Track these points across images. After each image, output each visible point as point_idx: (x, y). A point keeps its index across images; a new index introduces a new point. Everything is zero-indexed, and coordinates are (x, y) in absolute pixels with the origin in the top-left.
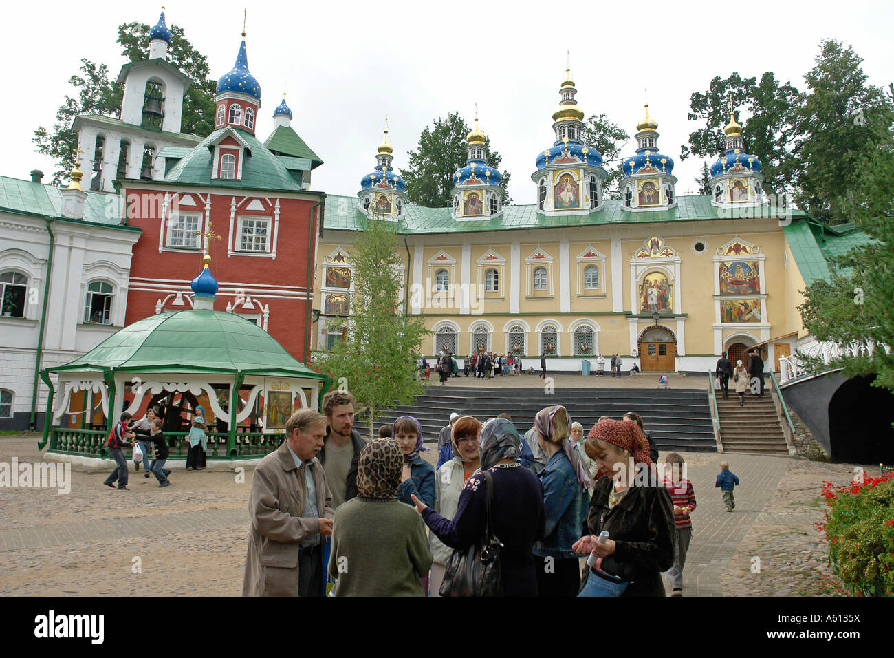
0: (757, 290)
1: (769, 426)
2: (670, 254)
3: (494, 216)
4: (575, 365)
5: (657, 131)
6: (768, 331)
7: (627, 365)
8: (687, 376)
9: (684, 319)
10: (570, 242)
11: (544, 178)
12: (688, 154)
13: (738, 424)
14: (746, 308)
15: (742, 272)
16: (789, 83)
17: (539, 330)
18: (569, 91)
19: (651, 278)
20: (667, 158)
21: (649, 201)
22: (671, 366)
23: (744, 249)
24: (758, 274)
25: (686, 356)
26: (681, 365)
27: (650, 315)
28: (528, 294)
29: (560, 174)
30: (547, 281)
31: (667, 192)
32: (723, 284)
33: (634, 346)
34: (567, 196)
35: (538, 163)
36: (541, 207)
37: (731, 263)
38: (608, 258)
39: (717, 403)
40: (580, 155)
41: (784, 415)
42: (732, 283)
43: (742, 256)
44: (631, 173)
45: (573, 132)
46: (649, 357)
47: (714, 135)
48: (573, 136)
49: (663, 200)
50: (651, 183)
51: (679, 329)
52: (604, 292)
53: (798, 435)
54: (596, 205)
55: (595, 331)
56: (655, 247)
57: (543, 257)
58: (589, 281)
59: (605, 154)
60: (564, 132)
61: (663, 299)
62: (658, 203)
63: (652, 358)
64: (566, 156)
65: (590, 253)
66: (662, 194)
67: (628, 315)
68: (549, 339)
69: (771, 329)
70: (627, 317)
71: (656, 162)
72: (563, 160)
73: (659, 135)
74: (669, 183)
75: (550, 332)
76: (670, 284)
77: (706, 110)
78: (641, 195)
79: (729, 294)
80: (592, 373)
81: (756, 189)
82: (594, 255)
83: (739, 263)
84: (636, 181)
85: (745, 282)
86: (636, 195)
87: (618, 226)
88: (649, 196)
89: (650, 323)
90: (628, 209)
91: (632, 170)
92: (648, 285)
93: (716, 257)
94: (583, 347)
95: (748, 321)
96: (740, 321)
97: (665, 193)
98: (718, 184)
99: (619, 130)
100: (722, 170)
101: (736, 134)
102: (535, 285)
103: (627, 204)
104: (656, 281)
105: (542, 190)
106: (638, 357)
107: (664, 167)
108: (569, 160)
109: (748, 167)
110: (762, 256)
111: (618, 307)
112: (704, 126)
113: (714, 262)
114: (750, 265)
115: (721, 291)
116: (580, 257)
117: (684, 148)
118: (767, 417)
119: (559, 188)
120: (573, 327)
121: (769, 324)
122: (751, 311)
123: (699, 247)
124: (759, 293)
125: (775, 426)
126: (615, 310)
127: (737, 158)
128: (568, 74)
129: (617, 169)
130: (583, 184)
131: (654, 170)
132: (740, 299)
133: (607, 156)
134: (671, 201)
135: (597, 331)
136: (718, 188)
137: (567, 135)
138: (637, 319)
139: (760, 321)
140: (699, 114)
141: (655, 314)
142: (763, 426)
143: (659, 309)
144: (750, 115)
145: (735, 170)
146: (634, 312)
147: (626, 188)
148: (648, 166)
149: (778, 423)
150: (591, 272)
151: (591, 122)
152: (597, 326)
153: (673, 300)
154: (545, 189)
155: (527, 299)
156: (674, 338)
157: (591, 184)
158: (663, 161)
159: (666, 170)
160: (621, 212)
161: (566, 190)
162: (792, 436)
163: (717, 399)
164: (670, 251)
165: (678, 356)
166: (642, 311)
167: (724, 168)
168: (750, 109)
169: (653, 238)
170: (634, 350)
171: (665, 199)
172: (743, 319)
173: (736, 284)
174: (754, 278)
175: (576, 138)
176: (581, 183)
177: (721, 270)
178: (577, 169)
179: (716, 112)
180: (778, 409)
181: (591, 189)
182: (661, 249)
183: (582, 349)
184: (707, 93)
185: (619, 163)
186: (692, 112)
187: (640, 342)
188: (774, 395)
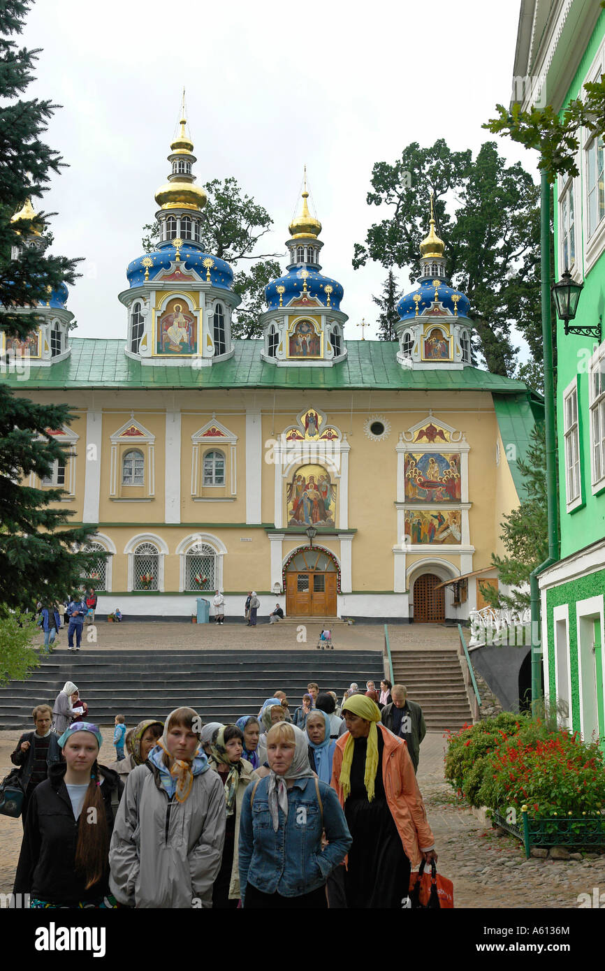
0: (457, 496)
1: (453, 697)
2: (335, 437)
3: (58, 359)
4: (187, 606)
5: (320, 238)
6: (470, 557)
7: (266, 607)
8: (354, 623)
9: (351, 537)
10: (181, 411)
11: (141, 301)
12: (364, 258)
13: (418, 695)
14: (441, 522)
15: (436, 468)
16: (519, 164)
17: (129, 550)
18: (183, 158)
19: (305, 473)
20: (334, 284)
21: (305, 349)
22: (332, 607)
23: (441, 434)
24: (459, 472)
25: (354, 593)
26: (347, 607)
27: (302, 530)
28: (114, 492)
29: (167, 298)
30: (143, 471)
31: (332, 336)
32: (410, 486)
33: (277, 577)
34: (177, 333)
35: (131, 276)
36: (135, 348)
37: (421, 455)
38: (241, 440)
39: (393, 669)
40: (201, 269)
41: (471, 684)
42: (422, 485)
43: (438, 446)
44: (278, 305)
45: (189, 228)
46: (299, 594)
47: (406, 233)
48: (189, 235)
49: (326, 350)
50: (308, 323)
51: (344, 552)
52: (233, 493)
53: (486, 708)
54: (223, 351)
55: (218, 554)
56: (312, 425)
57: (139, 433)
58: (211, 474)
59: (231, 246)
60: (174, 227)
61: (321, 508)
62: (318, 354)
63: (303, 596)
64: (178, 269)
65: (214, 430)
66: (325, 340)
67: (269, 529)
68: (146, 565)
69: (474, 554)
70: (268, 533)
71: (317, 288)
72: (173, 276)
73: (322, 244)
74: (335, 323)
75: (147, 554)
76: (332, 483)
77: (394, 189)
78: (293, 340)
79: (418, 501)
80: (212, 619)
81: (461, 341)
82: (219, 434)
83: (433, 455)
84: (286, 318)
85: (440, 484)
86: (284, 340)
87: (257, 391)
88: (304, 342)
89: (302, 542)
90: (271, 360)
91: (281, 300)
92: (300, 483)
93: (401, 446)
94: (198, 577)
95: (443, 542)
96: (432, 542)
97: (328, 339)
98: (408, 331)
99: (255, 207)
100: (413, 310)
101: (436, 255)
102: (125, 478)
103: (271, 352)
104: (312, 478)
105: (137, 320)
106: (282, 594)
107: (329, 299)
108: (182, 276)
109: (452, 309)
110: (465, 446)
111: (254, 518)
112: (391, 217)
113: (397, 453)
114: (448, 459)
115: (406, 497)
116: (198, 436)
117: (359, 248)
118: (453, 687)
119: (165, 321)
120: (184, 547)
121: (472, 548)
122: (448, 527)
123: (377, 429)
124: (459, 501)
125: (461, 697)
126: (249, 521)
127: (436, 294)
128: (183, 129)
129: (249, 274)
130: (204, 316)
131: (314, 303)
132: (433, 509)
133: (234, 249)
134: (338, 352)
135: (222, 552)
136: (408, 336)
137: (178, 235)
138: (282, 536)
139: (459, 543)
140: (384, 195)
141: (308, 529)
142: (447, 698)
143: (315, 521)
144: (462, 204)
145: (432, 312)
146: (278, 525)
147: (269, 326)
148: (305, 295)
149: (464, 693)
150: (214, 460)
151: (210, 190)
152: (222, 546)
153: (337, 507)
154: (142, 319)
155: (112, 499)
156: (336, 566)
157: (216, 316)
158: (328, 289)
159: (331, 303)
160: (260, 364)
161: (176, 324)
162: (479, 709)
163: (393, 663)
164: (335, 433)
165: (342, 594)
166: (291, 524)
167: (417, 308)
168: (462, 195)
169: (309, 412)
170: (277, 584)
171: (329, 349)
172: (435, 538)
173: (428, 487)
174: (453, 479)
175: (193, 238)
176: (200, 315)
177: (407, 464)
178: (195, 292)
179: (410, 196)
180: (465, 676)
181: (216, 324)
182: (321, 429)
183: (197, 580)
184: (398, 165)
185: (254, 263)
186: (373, 191)
187: (286, 572)
188: (461, 658)
